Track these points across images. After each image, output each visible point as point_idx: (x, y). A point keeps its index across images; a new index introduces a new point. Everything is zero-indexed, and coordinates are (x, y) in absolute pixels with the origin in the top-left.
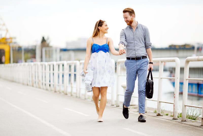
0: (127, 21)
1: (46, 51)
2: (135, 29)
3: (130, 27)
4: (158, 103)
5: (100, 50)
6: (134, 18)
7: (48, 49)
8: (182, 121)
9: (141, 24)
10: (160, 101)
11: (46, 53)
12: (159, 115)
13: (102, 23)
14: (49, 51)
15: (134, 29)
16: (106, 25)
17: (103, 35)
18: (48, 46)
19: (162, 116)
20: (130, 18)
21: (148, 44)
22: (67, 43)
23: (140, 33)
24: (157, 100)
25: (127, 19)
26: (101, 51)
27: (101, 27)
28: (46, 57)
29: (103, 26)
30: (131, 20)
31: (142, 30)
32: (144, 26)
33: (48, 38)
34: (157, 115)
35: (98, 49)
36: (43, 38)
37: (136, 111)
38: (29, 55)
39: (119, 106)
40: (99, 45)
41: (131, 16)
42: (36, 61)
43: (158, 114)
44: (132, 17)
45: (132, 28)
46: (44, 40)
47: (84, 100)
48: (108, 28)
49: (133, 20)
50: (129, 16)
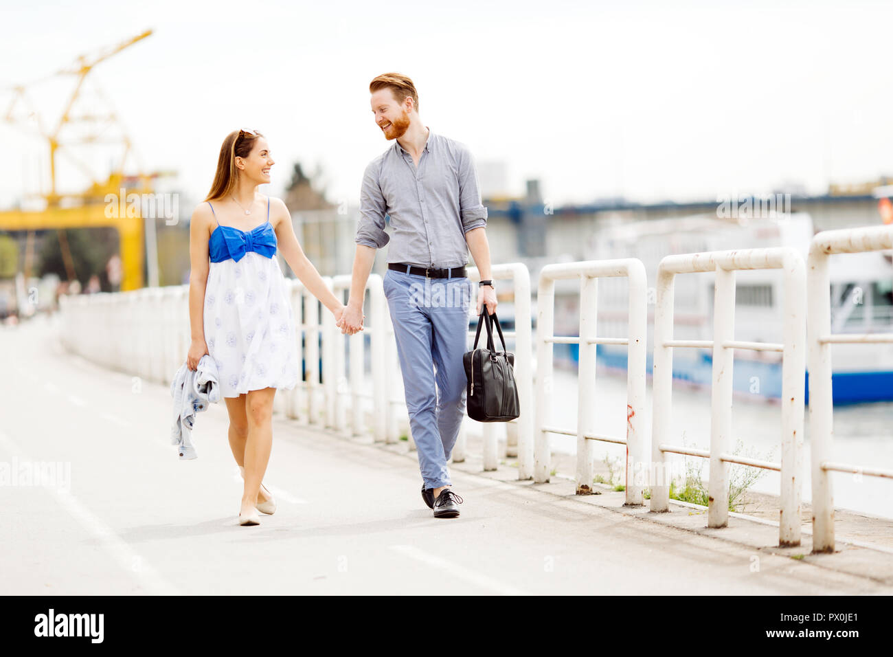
0: (383, 124)
1: (304, 226)
2: (421, 155)
3: (399, 148)
4: (579, 442)
5: (248, 250)
6: (413, 111)
7: (313, 217)
8: (652, 512)
9: (443, 135)
10: (588, 434)
12: (585, 490)
13: (248, 144)
14: (320, 226)
15: (416, 159)
16: (265, 153)
17: (251, 192)
18: (320, 203)
19: (596, 494)
20: (395, 111)
21: (473, 214)
23: (437, 171)
24: (575, 431)
25: (384, 115)
26: (251, 253)
27: (244, 161)
29: (254, 155)
30: (402, 120)
31: (447, 156)
32: (454, 143)
34: (578, 493)
35: (241, 248)
36: (298, 169)
37: (513, 479)
39: (462, 461)
40: (242, 233)
41: (400, 104)
43: (583, 487)
44: (404, 105)
45: (408, 155)
46: (299, 180)
47: (347, 440)
48: (270, 164)
49: (408, 119)
50: (394, 104)
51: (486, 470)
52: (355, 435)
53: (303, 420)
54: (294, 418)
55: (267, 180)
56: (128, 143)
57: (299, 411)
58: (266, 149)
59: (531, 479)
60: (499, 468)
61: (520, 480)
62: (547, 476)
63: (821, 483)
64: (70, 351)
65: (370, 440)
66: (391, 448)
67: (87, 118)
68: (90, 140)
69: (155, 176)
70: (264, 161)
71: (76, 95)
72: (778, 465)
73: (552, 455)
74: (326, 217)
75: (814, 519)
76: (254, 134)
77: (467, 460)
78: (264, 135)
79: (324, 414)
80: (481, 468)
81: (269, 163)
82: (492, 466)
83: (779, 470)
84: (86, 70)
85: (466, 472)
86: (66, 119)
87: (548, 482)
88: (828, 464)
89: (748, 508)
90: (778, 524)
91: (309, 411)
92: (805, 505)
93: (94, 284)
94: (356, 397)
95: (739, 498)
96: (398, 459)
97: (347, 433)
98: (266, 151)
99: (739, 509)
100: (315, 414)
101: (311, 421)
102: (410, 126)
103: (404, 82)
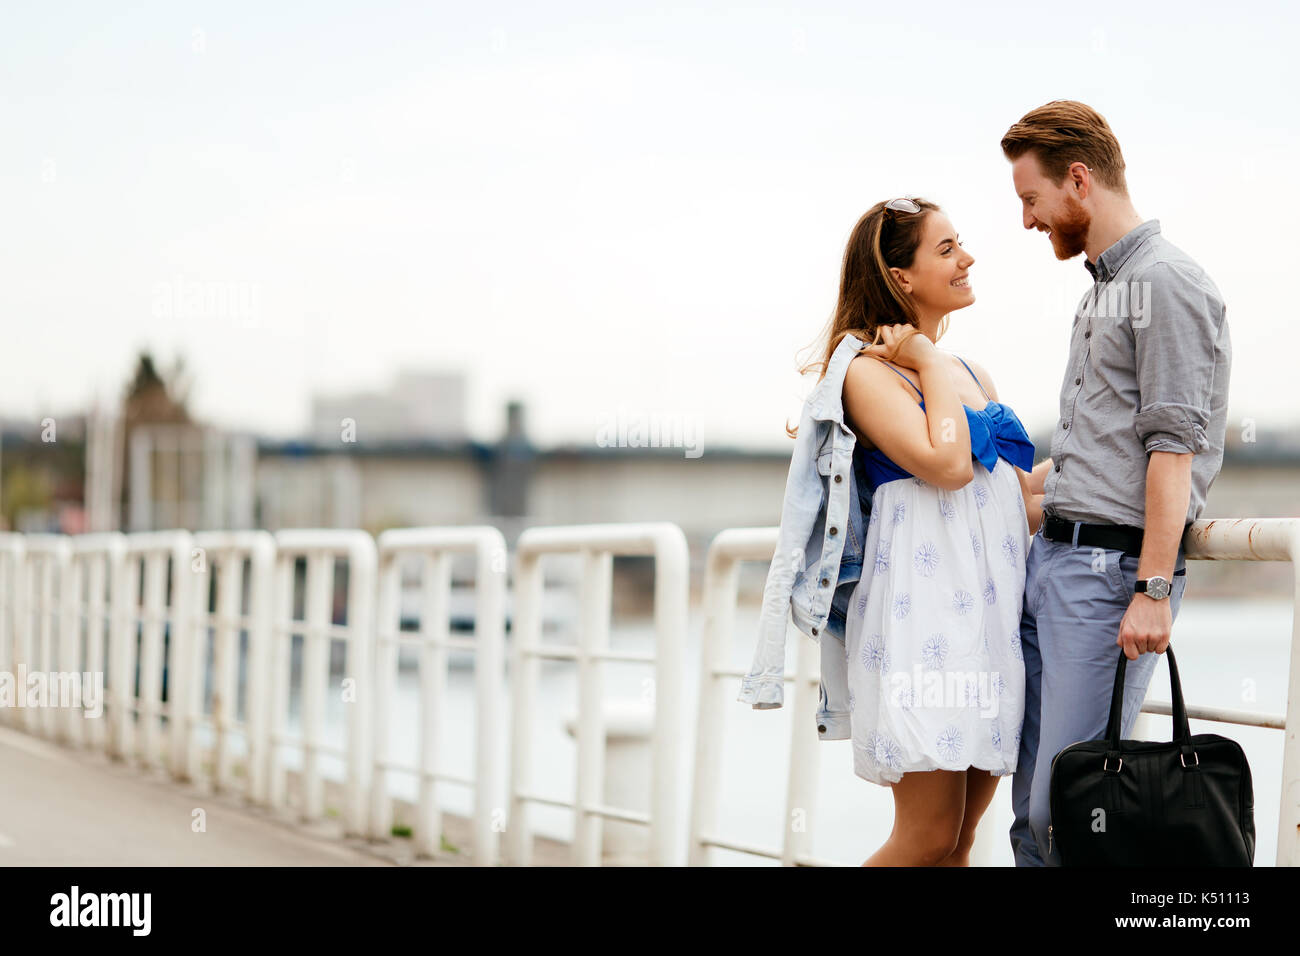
1: (155, 456)
7: (167, 443)
13: (907, 235)
14: (179, 456)
16: (949, 246)
18: (178, 417)
22: (321, 407)
28: (155, 495)
29: (926, 257)
33: (180, 366)
35: (988, 444)
41: (1059, 185)
42: (83, 530)
46: (147, 379)
47: (288, 827)
48: (965, 264)
49: (1083, 213)
50: (1045, 187)
52: (305, 820)
53: (202, 784)
54: (183, 779)
55: (966, 299)
57: (195, 769)
58: (949, 237)
65: (333, 831)
70: (951, 263)
74: (186, 441)
76: (914, 210)
78: (937, 203)
79: (241, 771)
81: (962, 264)
91: (212, 768)
94: (309, 751)
97: (288, 814)
98: (949, 241)
100: (226, 776)
101: (217, 789)
102: (1091, 228)
103: (1061, 131)
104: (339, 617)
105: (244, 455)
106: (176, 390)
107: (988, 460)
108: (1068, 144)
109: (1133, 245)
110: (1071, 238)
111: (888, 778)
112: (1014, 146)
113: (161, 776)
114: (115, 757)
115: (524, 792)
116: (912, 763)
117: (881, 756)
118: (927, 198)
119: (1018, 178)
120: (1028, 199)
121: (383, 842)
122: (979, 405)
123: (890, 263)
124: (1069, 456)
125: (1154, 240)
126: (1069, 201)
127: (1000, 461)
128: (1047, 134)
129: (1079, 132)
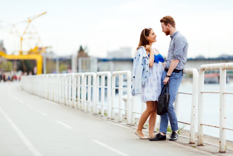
1: (82, 61)
7: (84, 59)
11: (82, 64)
13: (148, 32)
14: (86, 61)
16: (153, 34)
18: (86, 56)
22: (109, 53)
28: (82, 68)
29: (150, 35)
33: (86, 48)
36: (81, 47)
37: (125, 124)
38: (66, 66)
41: (166, 26)
42: (71, 72)
46: (81, 50)
47: (86, 113)
49: (169, 30)
50: (165, 26)
51: (119, 122)
52: (88, 112)
53: (76, 108)
54: (74, 107)
55: (155, 41)
56: (40, 39)
57: (75, 106)
59: (130, 124)
60: (122, 121)
61: (127, 125)
62: (134, 124)
63: (200, 128)
64: (23, 89)
65: (91, 113)
66: (97, 115)
67: (30, 33)
68: (31, 38)
69: (46, 48)
70: (154, 36)
71: (27, 27)
72: (190, 123)
73: (135, 119)
74: (87, 59)
75: (198, 137)
76: (149, 29)
77: (115, 119)
79: (81, 107)
80: (118, 121)
82: (120, 121)
83: (190, 124)
84: (30, 21)
85: (114, 122)
86: (25, 33)
87: (134, 125)
88: (202, 123)
89: (183, 134)
90: (189, 138)
91: (77, 106)
92: (196, 133)
93: (31, 73)
95: (181, 131)
96: (98, 118)
97: (86, 112)
99: (181, 134)
100: (79, 107)
101: (78, 109)
102: (170, 32)
103: (167, 19)
104: (92, 84)
105: (96, 61)
106: (86, 51)
107: (158, 62)
108: (168, 21)
109: (175, 34)
110: (168, 33)
111: (145, 102)
112: (162, 21)
113: (71, 107)
114: (65, 105)
115: (113, 107)
116: (148, 100)
117: (145, 99)
118: (151, 28)
119: (162, 25)
120: (163, 28)
121: (98, 114)
122: (157, 54)
123: (146, 36)
124: (168, 60)
125: (178, 33)
126: (167, 29)
127: (159, 61)
128: (165, 20)
129: (169, 20)
